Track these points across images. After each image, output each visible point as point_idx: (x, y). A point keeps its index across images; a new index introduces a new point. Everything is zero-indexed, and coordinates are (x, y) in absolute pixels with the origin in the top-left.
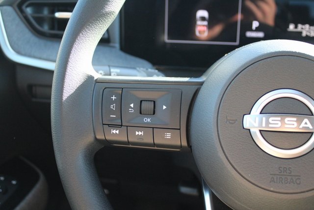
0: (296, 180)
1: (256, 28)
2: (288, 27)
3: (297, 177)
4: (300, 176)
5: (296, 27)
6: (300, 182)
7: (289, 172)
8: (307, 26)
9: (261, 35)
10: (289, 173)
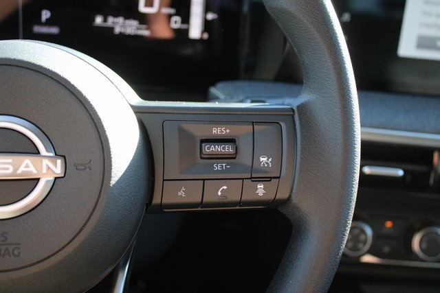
0: (13, 250)
1: (47, 19)
2: (94, 20)
3: (14, 246)
4: (18, 244)
5: (105, 20)
6: (19, 253)
7: (4, 239)
8: (120, 20)
9: (54, 30)
10: (3, 241)
